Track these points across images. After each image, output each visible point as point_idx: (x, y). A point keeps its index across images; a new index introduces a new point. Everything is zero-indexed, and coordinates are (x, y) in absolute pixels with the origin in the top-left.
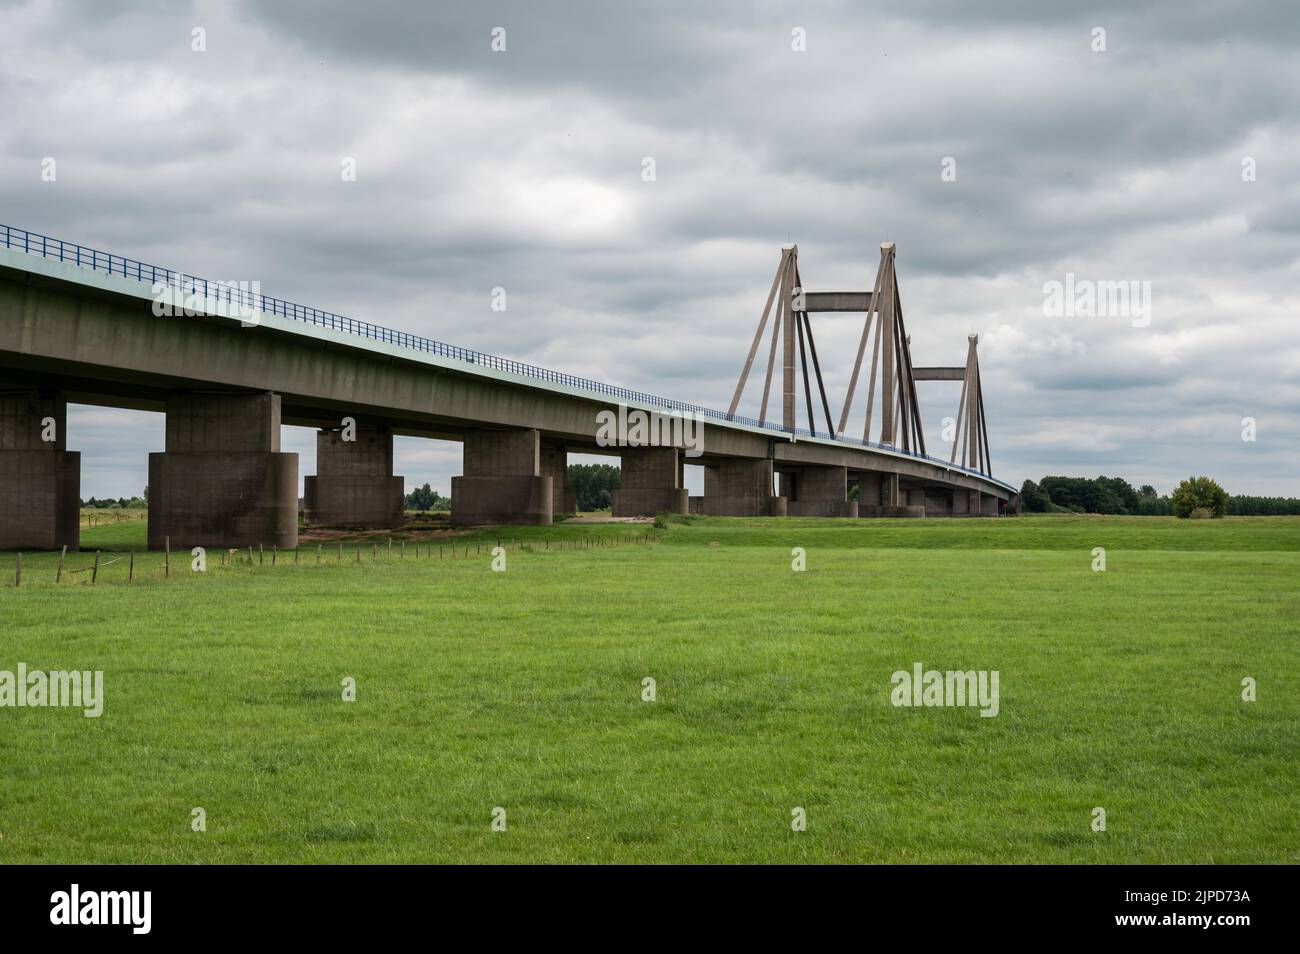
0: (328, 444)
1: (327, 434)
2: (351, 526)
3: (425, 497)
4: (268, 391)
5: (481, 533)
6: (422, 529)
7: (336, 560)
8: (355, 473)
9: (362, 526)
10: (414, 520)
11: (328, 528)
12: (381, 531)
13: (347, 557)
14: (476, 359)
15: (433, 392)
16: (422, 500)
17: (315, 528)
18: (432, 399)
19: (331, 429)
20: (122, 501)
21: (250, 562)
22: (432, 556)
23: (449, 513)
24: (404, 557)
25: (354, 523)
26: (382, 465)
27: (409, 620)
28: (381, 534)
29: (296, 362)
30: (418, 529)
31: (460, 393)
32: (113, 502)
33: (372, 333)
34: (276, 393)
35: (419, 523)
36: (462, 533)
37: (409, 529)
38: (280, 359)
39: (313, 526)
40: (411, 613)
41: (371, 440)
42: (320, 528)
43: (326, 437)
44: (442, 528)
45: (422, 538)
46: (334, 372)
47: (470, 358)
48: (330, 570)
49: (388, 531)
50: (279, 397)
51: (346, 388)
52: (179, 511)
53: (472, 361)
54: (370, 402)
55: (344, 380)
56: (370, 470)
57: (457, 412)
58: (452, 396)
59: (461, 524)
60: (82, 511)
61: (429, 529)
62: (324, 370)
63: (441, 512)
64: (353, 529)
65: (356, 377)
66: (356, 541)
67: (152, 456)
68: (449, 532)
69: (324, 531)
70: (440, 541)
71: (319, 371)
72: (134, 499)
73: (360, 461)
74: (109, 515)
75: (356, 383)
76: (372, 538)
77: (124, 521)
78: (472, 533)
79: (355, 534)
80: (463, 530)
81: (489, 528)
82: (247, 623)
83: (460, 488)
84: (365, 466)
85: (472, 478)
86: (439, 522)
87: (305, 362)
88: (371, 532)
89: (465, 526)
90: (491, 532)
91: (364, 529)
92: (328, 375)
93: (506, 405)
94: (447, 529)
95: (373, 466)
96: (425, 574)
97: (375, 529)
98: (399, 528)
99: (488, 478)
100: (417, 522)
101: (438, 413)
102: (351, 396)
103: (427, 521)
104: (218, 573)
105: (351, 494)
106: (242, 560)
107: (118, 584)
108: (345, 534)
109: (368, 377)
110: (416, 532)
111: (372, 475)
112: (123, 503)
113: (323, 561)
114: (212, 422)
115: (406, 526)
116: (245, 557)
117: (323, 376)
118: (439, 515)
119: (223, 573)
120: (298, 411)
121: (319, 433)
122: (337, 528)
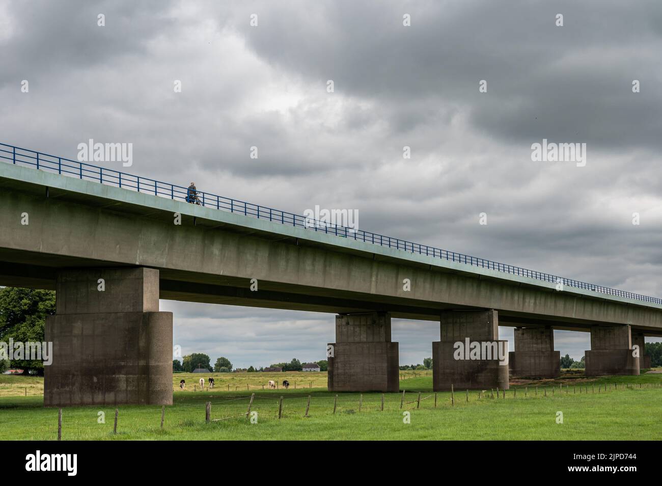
0: (520, 335)
1: (519, 330)
2: (534, 377)
3: (568, 362)
4: (492, 309)
5: (602, 380)
6: (571, 378)
7: (534, 395)
8: (535, 350)
9: (540, 377)
10: (566, 374)
11: (522, 378)
12: (549, 380)
13: (540, 393)
14: (596, 289)
15: (575, 308)
16: (565, 363)
17: (515, 379)
18: (574, 310)
19: (521, 328)
20: (412, 366)
21: (492, 397)
22: (583, 392)
23: (584, 369)
24: (568, 393)
25: (535, 376)
26: (548, 346)
27: (590, 427)
28: (549, 381)
29: (505, 294)
30: (568, 378)
31: (588, 307)
32: (408, 367)
33: (543, 277)
34: (495, 310)
35: (568, 375)
36: (592, 380)
37: (564, 379)
38: (497, 292)
39: (514, 378)
40: (590, 423)
41: (542, 333)
42: (518, 379)
43: (518, 332)
44: (581, 378)
45: (571, 383)
46: (524, 298)
47: (593, 288)
48: (534, 401)
49: (553, 380)
50: (497, 312)
51: (531, 306)
52: (448, 371)
53: (594, 290)
54: (542, 313)
55: (529, 302)
56: (542, 348)
57: (587, 317)
58: (584, 308)
59: (591, 375)
60: (400, 372)
61: (574, 378)
62: (519, 298)
63: (580, 369)
64: (534, 379)
65: (535, 300)
66: (537, 385)
67: (434, 343)
68: (585, 380)
69: (520, 380)
70: (581, 384)
71: (516, 298)
72: (418, 365)
73: (537, 344)
74: (410, 374)
75: (535, 303)
76: (545, 383)
77: (418, 376)
78: (597, 380)
79: (536, 381)
80: (592, 378)
81: (606, 377)
82: (508, 429)
83: (589, 356)
84: (540, 346)
85: (595, 351)
86: (579, 374)
87: (509, 294)
88: (544, 380)
89: (593, 376)
90: (608, 379)
91: (540, 379)
92: (521, 299)
93: (613, 313)
94: (584, 378)
95: (544, 346)
96: (584, 402)
97: (546, 378)
98: (558, 378)
99: (605, 351)
100: (567, 375)
101: (577, 318)
102: (533, 310)
103: (572, 374)
104: (478, 403)
105: (533, 361)
106: (488, 396)
107: (430, 409)
108: (531, 381)
109: (541, 300)
110: (568, 380)
111: (543, 350)
112: (413, 368)
113: (528, 395)
114: (464, 325)
115: (561, 377)
116: (490, 394)
117: (518, 300)
118: (578, 370)
119: (480, 403)
120: (506, 318)
121: (515, 330)
122: (526, 378)
